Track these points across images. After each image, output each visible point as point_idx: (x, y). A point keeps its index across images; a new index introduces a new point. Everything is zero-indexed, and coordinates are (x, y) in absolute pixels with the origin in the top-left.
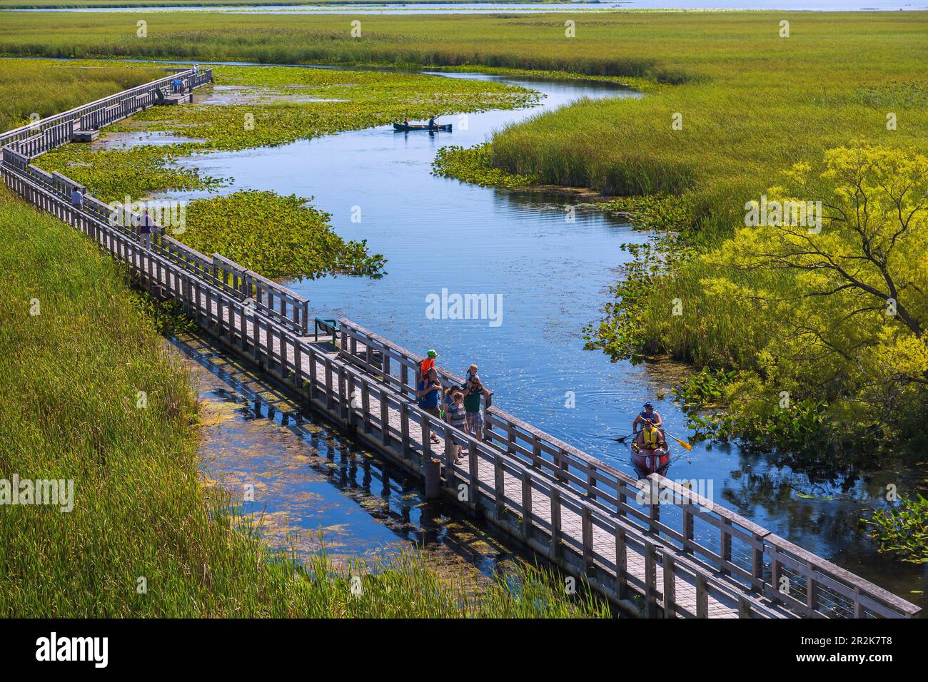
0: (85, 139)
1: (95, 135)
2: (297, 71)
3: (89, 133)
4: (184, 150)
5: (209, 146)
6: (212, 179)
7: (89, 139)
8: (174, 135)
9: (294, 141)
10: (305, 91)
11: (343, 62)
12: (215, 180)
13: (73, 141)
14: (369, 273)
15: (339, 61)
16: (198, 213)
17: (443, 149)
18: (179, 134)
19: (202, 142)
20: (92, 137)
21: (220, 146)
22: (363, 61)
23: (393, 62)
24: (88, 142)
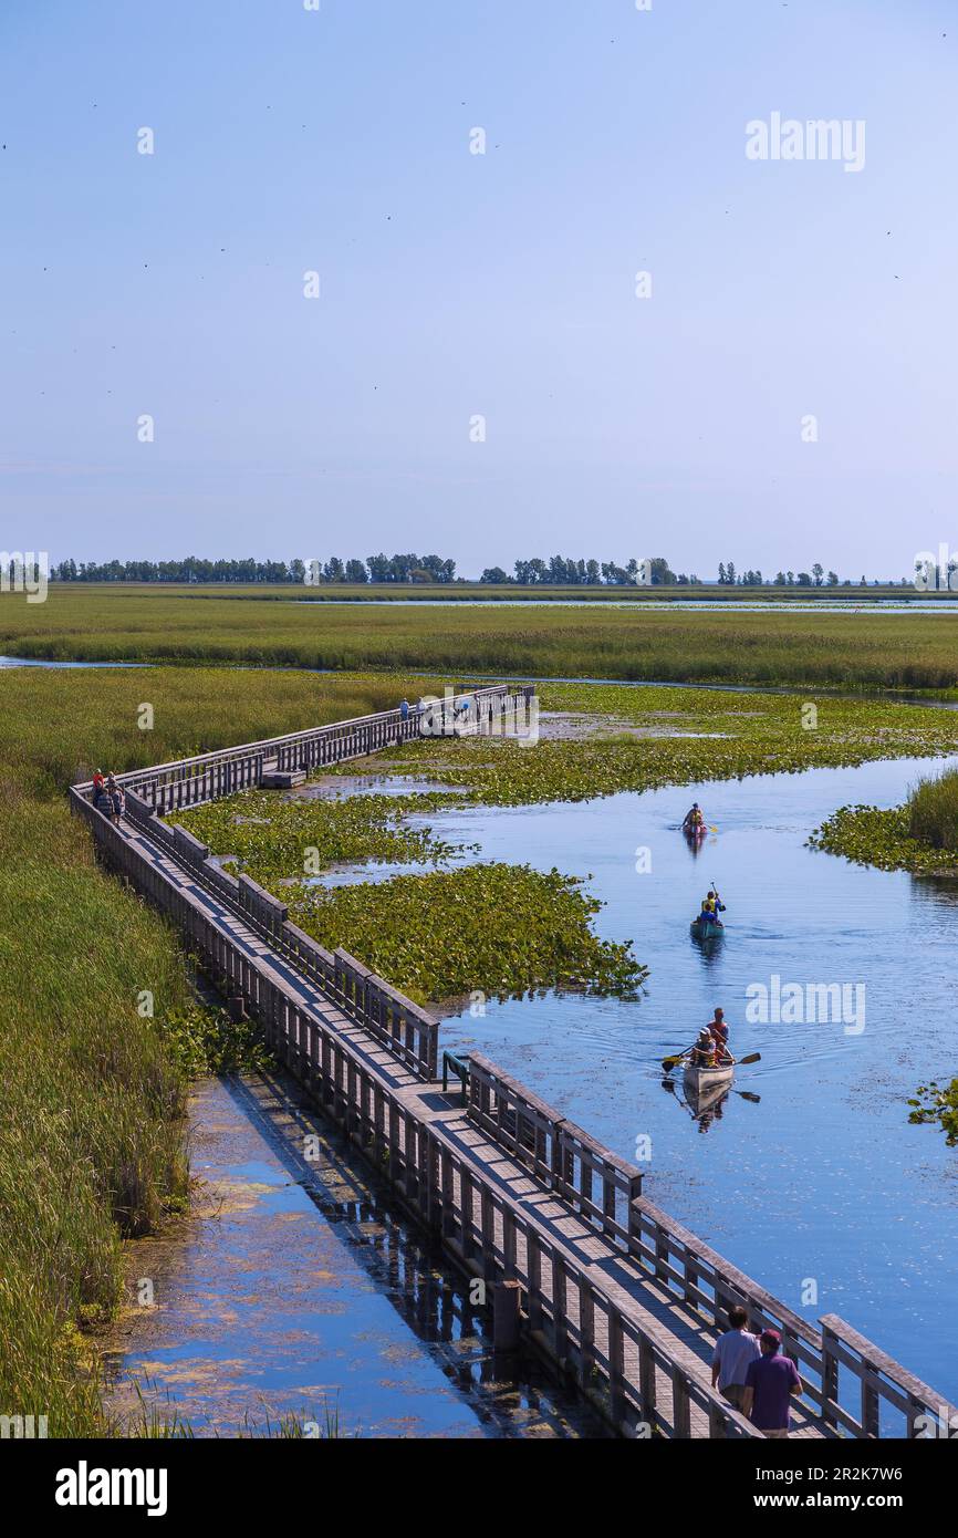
0: (281, 784)
1: (298, 779)
2: (680, 691)
3: (289, 774)
4: (429, 803)
5: (471, 798)
6: (446, 846)
7: (287, 785)
8: (428, 780)
9: (612, 793)
10: (675, 722)
11: (758, 681)
12: (449, 848)
13: (262, 787)
14: (618, 992)
15: (752, 680)
16: (391, 894)
17: (845, 809)
18: (435, 779)
19: (462, 791)
20: (293, 781)
21: (490, 799)
22: (791, 679)
23: (840, 681)
24: (285, 788)
